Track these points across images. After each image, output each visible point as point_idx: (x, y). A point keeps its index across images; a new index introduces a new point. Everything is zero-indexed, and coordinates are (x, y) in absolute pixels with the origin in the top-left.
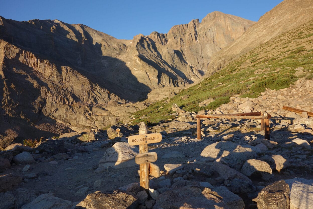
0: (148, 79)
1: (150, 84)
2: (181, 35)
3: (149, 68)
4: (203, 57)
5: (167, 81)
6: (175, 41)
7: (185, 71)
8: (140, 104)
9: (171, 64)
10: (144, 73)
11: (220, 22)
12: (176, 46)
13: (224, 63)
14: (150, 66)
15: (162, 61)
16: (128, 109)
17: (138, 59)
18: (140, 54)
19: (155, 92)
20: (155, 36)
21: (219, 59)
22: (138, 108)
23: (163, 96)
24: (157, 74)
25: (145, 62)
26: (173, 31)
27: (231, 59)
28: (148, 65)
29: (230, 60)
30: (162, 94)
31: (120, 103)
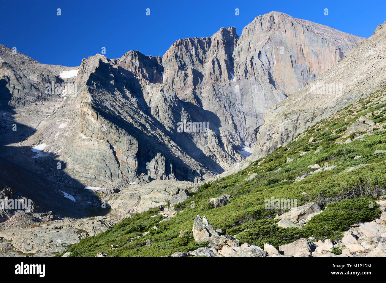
0: (113, 161)
1: (117, 172)
2: (195, 60)
3: (117, 134)
4: (245, 112)
5: (159, 166)
6: (182, 74)
7: (203, 144)
8: (91, 223)
9: (171, 127)
10: (105, 147)
11: (284, 35)
12: (183, 85)
13: (296, 128)
14: (120, 131)
15: (149, 120)
16: (60, 236)
17: (90, 113)
18: (95, 100)
19: (129, 193)
20: (134, 61)
21: (284, 117)
22: (84, 231)
23: (150, 201)
24: (137, 150)
25: (108, 121)
26: (176, 51)
27: (312, 119)
28: (116, 127)
29: (310, 120)
30: (147, 197)
31: (38, 220)
